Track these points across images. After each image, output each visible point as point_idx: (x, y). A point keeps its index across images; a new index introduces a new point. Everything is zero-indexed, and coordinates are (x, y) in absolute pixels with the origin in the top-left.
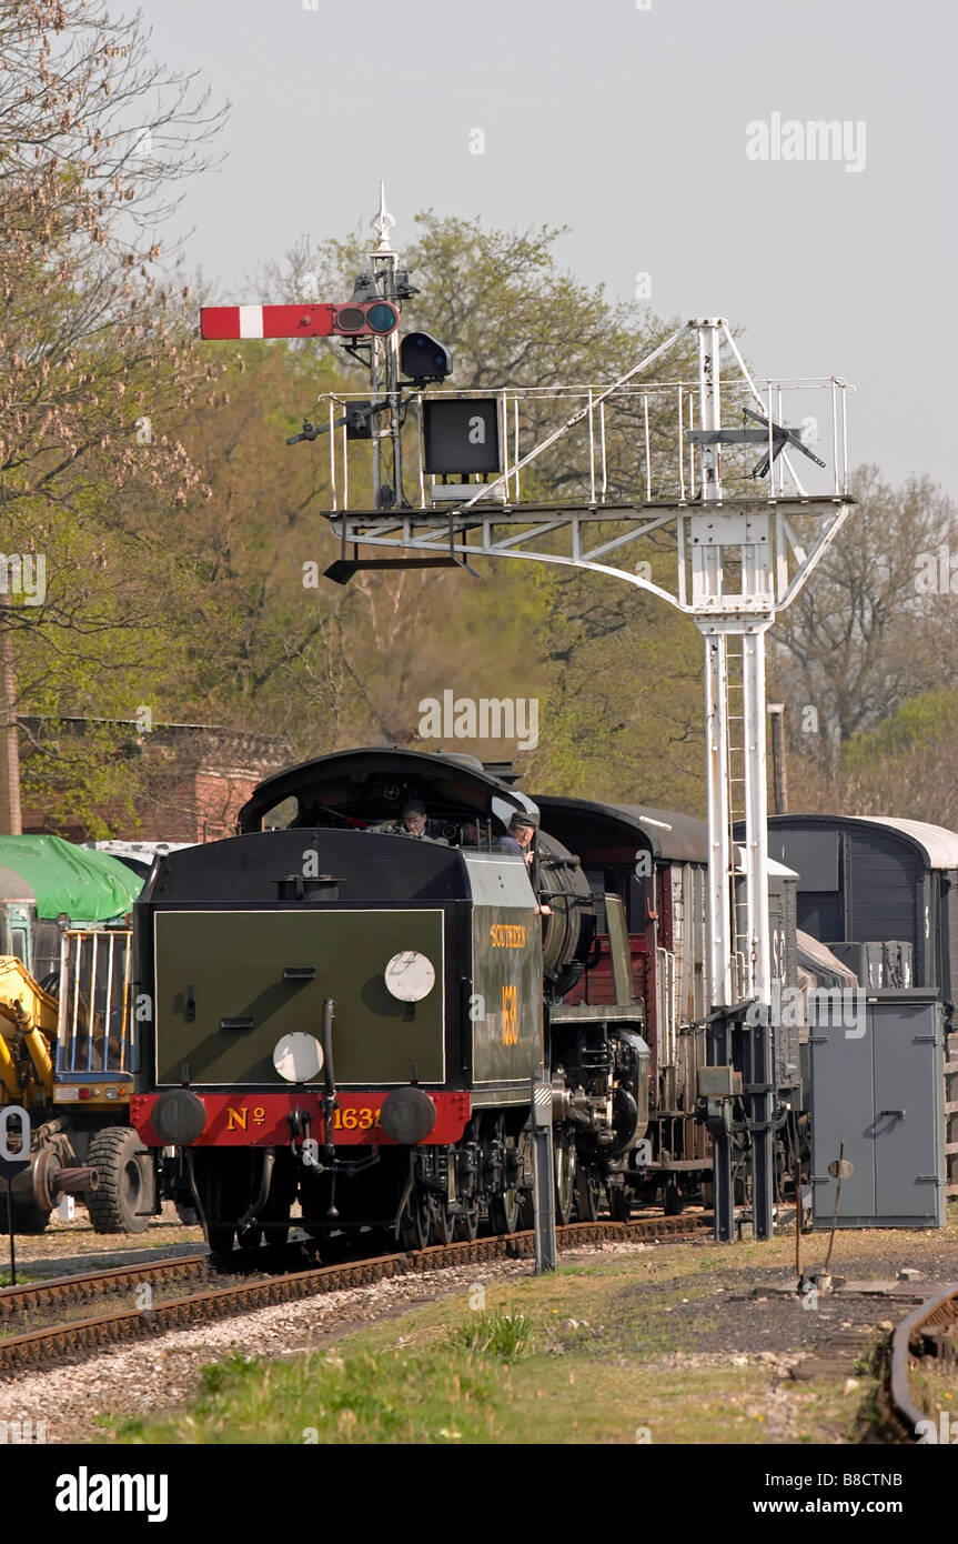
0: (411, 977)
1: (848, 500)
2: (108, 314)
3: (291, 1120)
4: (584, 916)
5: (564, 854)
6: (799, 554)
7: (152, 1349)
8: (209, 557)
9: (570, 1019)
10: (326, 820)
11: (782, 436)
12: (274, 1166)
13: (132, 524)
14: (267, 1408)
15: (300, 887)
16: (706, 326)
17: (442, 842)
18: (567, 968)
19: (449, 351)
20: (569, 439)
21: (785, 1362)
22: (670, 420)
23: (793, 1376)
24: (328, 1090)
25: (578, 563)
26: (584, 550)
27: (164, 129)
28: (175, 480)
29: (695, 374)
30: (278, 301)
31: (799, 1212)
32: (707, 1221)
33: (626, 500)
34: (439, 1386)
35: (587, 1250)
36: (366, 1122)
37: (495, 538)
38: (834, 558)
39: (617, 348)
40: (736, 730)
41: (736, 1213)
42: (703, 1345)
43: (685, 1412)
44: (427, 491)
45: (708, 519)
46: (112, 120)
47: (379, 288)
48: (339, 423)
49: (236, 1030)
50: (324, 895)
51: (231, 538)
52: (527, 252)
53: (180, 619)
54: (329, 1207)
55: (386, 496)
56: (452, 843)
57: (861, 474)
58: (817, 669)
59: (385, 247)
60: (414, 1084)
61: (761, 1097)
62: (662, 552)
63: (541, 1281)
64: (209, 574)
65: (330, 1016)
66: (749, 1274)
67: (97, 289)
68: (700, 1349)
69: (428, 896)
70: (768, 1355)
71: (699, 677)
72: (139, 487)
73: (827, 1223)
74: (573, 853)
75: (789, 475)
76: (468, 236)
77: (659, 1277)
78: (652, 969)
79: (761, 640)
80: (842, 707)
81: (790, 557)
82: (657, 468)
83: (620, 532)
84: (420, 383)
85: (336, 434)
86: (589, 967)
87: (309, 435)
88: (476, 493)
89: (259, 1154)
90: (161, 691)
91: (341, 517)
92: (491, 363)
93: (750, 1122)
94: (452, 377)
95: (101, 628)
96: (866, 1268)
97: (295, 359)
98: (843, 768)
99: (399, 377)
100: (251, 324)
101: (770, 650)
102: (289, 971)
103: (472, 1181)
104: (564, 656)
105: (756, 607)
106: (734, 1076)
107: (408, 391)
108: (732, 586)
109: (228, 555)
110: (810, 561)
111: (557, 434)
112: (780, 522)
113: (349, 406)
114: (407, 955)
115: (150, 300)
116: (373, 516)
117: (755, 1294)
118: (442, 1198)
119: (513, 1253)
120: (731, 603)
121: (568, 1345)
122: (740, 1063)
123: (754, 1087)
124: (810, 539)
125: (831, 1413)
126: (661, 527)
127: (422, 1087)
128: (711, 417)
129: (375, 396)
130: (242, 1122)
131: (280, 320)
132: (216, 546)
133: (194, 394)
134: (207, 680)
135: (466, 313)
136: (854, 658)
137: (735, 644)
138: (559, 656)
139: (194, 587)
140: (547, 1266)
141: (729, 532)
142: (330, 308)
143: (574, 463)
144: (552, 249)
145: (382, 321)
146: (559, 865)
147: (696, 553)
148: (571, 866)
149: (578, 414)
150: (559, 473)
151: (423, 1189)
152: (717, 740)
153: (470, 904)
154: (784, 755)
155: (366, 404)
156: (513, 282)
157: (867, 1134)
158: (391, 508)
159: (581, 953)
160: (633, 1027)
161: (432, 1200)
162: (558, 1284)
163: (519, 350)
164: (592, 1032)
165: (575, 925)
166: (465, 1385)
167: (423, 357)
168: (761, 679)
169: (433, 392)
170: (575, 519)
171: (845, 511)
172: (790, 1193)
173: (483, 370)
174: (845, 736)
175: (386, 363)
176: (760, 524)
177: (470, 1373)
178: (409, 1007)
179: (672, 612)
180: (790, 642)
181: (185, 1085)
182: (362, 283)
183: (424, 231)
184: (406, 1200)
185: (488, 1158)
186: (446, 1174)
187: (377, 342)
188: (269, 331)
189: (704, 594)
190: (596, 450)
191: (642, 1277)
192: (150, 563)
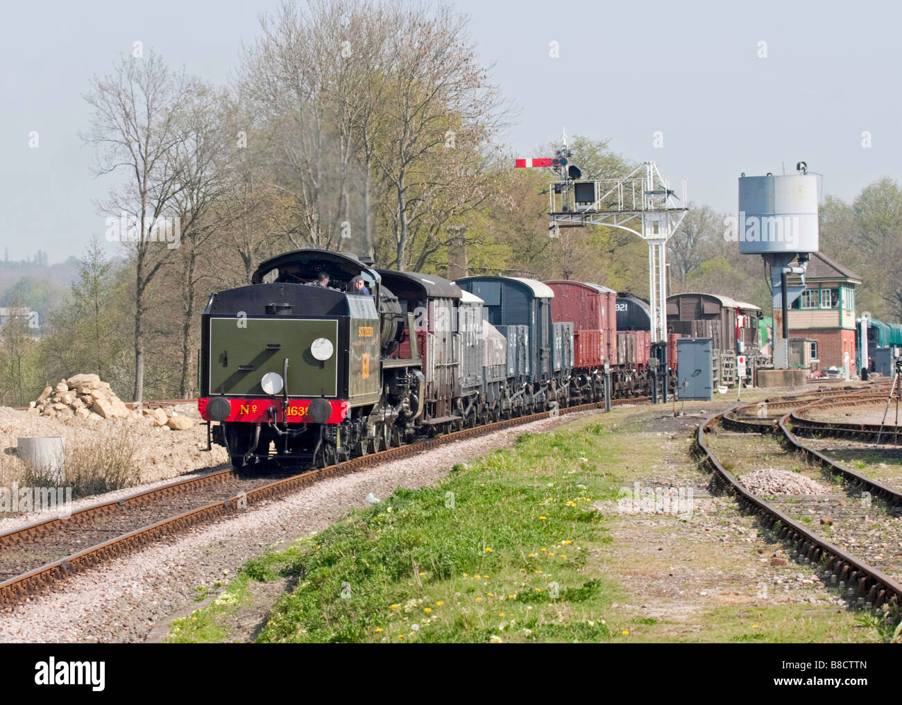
0: (323, 349)
1: (687, 209)
2: (492, 162)
3: (269, 412)
4: (399, 322)
5: (391, 295)
6: (674, 223)
7: (504, 432)
8: (519, 226)
9: (392, 366)
10: (291, 279)
11: (669, 192)
12: (261, 432)
13: (498, 216)
14: (534, 446)
15: (275, 309)
16: (649, 163)
17: (338, 290)
18: (391, 344)
19: (581, 171)
20: (613, 194)
21: (671, 434)
22: (640, 189)
23: (673, 438)
24: (285, 398)
25: (616, 226)
26: (617, 222)
27: (506, 114)
28: (509, 205)
29: (646, 176)
30: (536, 158)
31: (674, 396)
32: (651, 399)
33: (628, 208)
34: (580, 441)
35: (619, 406)
36: (301, 413)
37: (594, 220)
38: (683, 225)
39: (625, 170)
40: (657, 270)
41: (658, 397)
42: (649, 430)
43: (644, 447)
44: (576, 207)
45: (649, 214)
46: (492, 112)
47: (563, 154)
48: (552, 189)
49: (244, 372)
50: (285, 312)
51: (525, 220)
52: (602, 145)
53: (510, 242)
54: (284, 449)
55: (565, 209)
56: (342, 290)
57: (690, 204)
58: (679, 255)
59: (565, 143)
60: (323, 397)
61: (664, 366)
62: (637, 223)
63: (607, 414)
64: (518, 230)
65: (286, 366)
66: (661, 412)
67: (490, 156)
68: (648, 431)
69: (331, 314)
70: (666, 433)
71: (648, 257)
72: (500, 207)
73: (681, 399)
74: (395, 295)
75: (671, 202)
76: (586, 141)
77: (638, 413)
78: (425, 342)
79: (664, 246)
80: (685, 265)
81: (671, 224)
82: (636, 202)
83: (626, 218)
84: (574, 179)
85: (552, 193)
86: (401, 342)
87: (544, 192)
88: (589, 207)
89: (255, 426)
90: (506, 261)
91: (553, 214)
92: (592, 174)
93: (661, 373)
94: (582, 178)
95: (491, 244)
96: (691, 410)
97: (541, 174)
98: (686, 280)
99: (568, 177)
100: (529, 164)
101: (667, 250)
102: (269, 345)
103: (347, 438)
104: (612, 251)
105: (663, 237)
106: (657, 360)
107: (571, 181)
108: (656, 232)
109: (523, 225)
110: (677, 225)
111: (609, 192)
112: (669, 215)
113: (555, 185)
114: (321, 340)
115: (503, 158)
116: (561, 214)
117: (663, 417)
118: (334, 445)
119: (599, 407)
120: (656, 236)
121: (614, 430)
122: (659, 357)
123: (662, 363)
124: (677, 219)
125: (683, 447)
126: (637, 217)
127: (326, 398)
128: (651, 188)
129: (562, 182)
130: (247, 412)
131: (537, 163)
132: (520, 222)
133: (515, 183)
134: (518, 258)
135: (585, 162)
136: (688, 253)
137: (657, 247)
138: (611, 251)
139: (514, 233)
140: (608, 410)
141: (656, 217)
142: (550, 159)
143: (614, 201)
144: (608, 145)
145: (564, 162)
146: (389, 300)
147: (647, 223)
148: (394, 301)
149: (615, 187)
150: (610, 204)
151: (325, 442)
152: (652, 273)
153: (349, 318)
154: (670, 277)
155: (559, 184)
156: (598, 153)
157: (692, 376)
158: (566, 211)
159: (397, 338)
160: (418, 368)
161: (330, 447)
162: (611, 415)
163: (600, 171)
164: (401, 371)
165: (395, 325)
166: (586, 440)
167: (574, 172)
168: (664, 256)
169: (577, 181)
170: (615, 214)
171: (686, 212)
172: (672, 391)
173: (590, 176)
174: (686, 272)
175: (565, 174)
176: (663, 215)
177: (588, 437)
178: (321, 364)
179: (640, 240)
180: (671, 247)
181: (222, 395)
182: (558, 153)
183: (575, 140)
184: (318, 447)
185: (355, 427)
186: (336, 435)
187: (563, 168)
188: (534, 166)
189: (648, 234)
190: (620, 198)
191: (633, 413)
192: (504, 227)
